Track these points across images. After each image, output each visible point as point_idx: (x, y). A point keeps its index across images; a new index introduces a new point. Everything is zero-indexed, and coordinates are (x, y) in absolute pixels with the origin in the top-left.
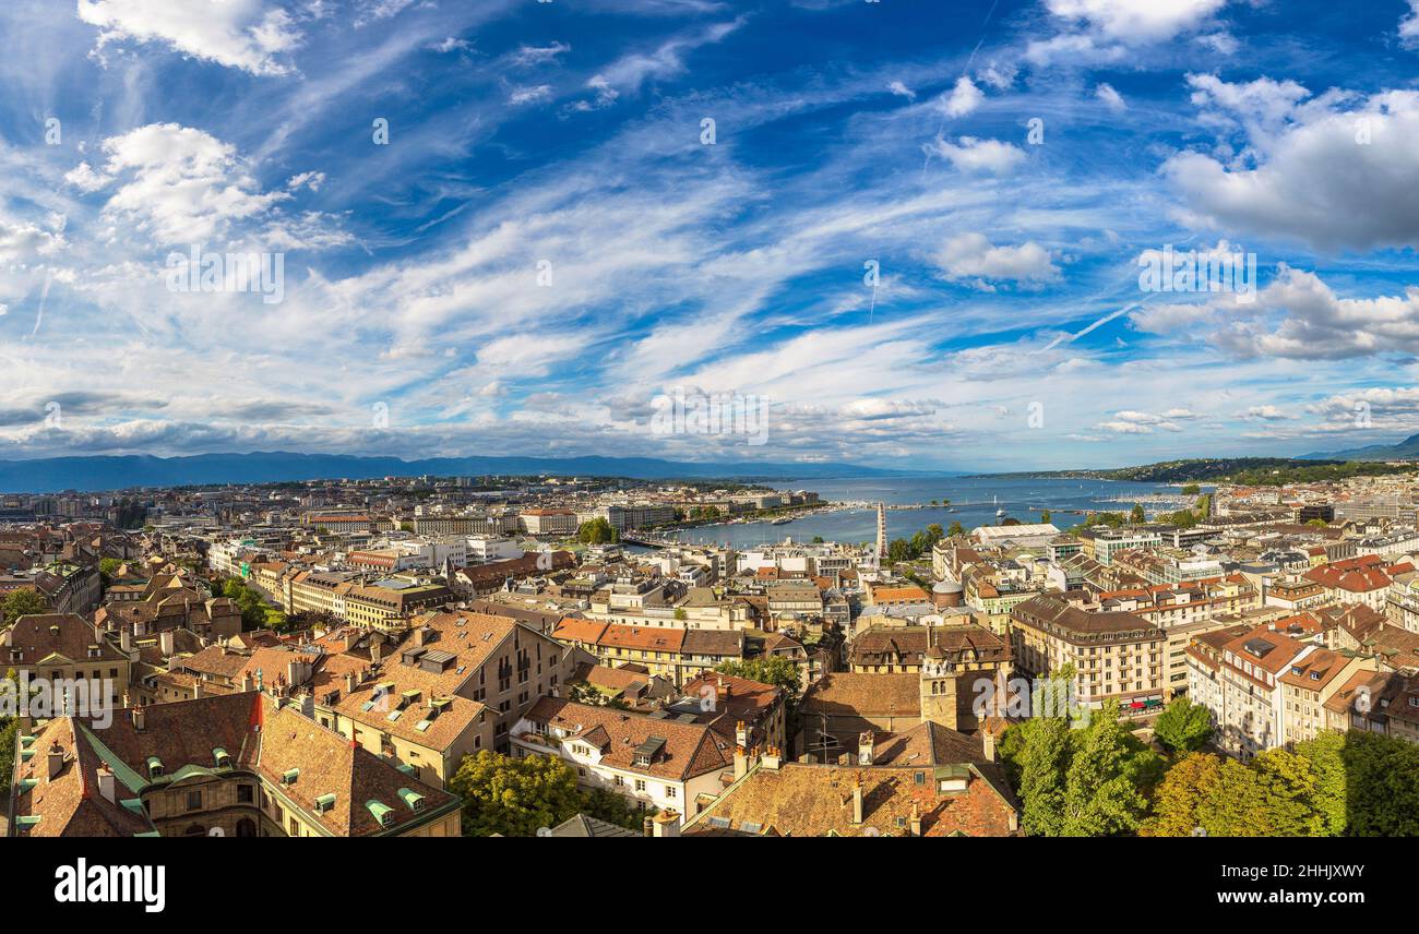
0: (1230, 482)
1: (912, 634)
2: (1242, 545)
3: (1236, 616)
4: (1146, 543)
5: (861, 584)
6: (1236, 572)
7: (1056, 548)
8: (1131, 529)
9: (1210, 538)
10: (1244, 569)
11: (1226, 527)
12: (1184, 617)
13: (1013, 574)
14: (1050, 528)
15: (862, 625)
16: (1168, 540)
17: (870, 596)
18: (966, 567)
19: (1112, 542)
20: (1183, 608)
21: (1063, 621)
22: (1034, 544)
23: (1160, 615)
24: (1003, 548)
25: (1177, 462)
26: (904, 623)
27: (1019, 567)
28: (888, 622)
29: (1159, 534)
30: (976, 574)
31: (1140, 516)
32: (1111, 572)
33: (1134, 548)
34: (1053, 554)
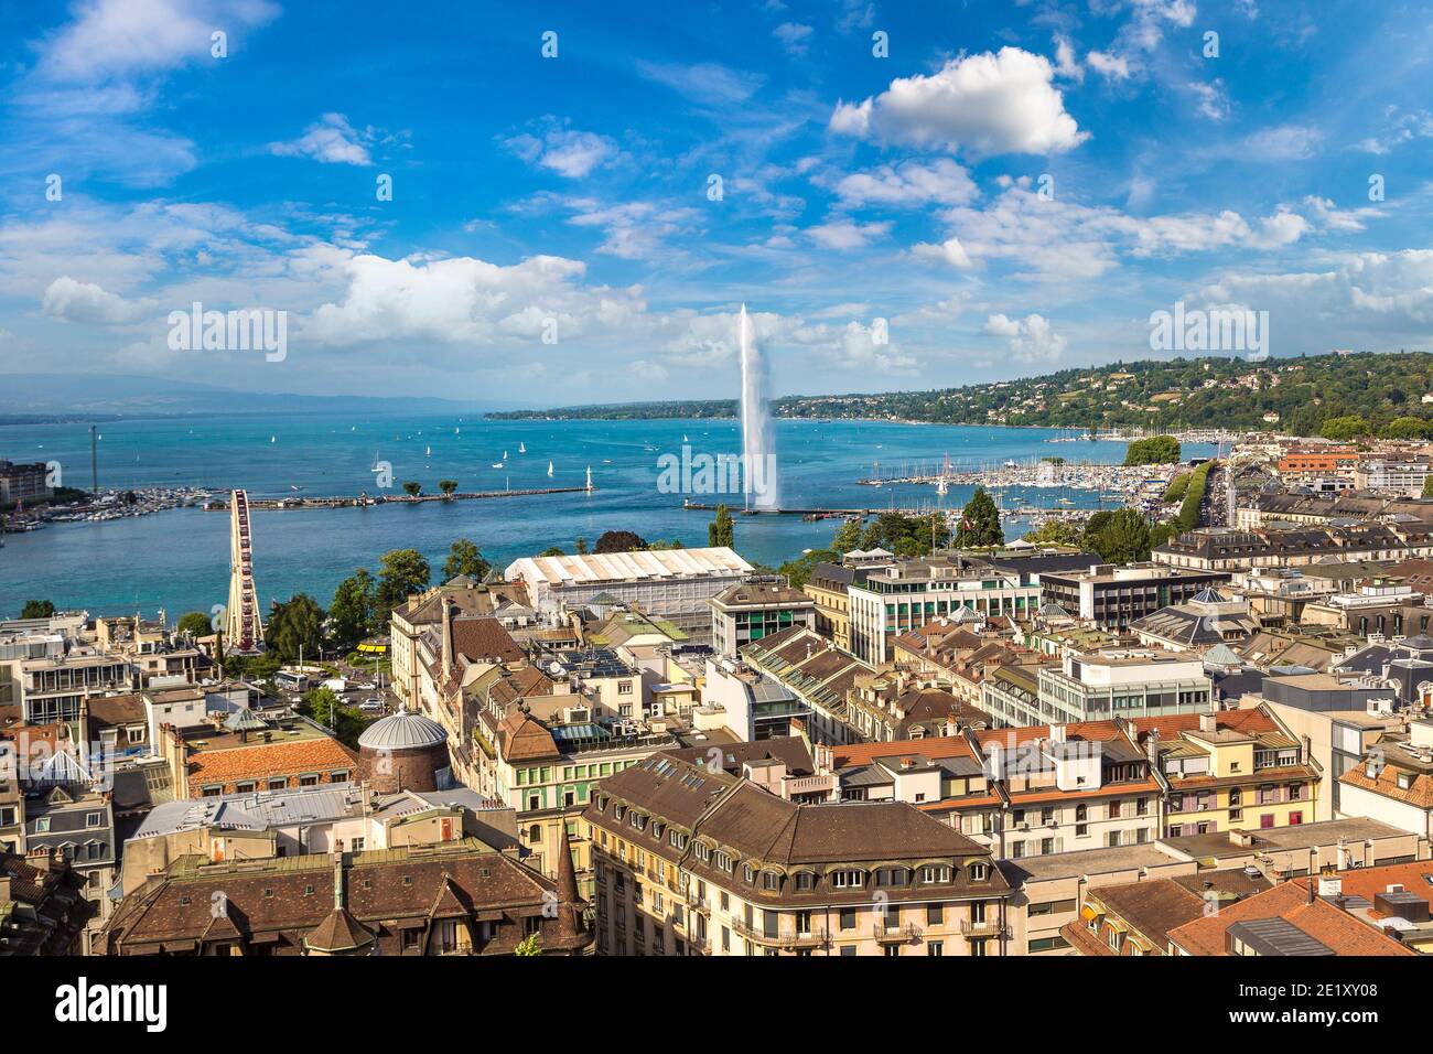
0: (1279, 427)
1: (293, 880)
2: (1286, 621)
3: (1236, 839)
4: (994, 604)
5: (154, 736)
6: (1248, 702)
7: (739, 615)
8: (953, 560)
9: (1189, 595)
10: (1276, 694)
11: (1245, 562)
12: (1081, 830)
13: (609, 692)
14: (724, 560)
15: (141, 864)
16: (1060, 596)
17: (177, 772)
18: (474, 672)
19: (894, 599)
20: (1081, 804)
21: (723, 828)
22: (676, 606)
23: (1008, 818)
24: (586, 617)
25: (1114, 368)
26: (267, 849)
27: (622, 670)
28: (218, 847)
29: (1034, 578)
30: (499, 694)
31: (984, 522)
32: (882, 685)
33: (957, 615)
34: (727, 630)
